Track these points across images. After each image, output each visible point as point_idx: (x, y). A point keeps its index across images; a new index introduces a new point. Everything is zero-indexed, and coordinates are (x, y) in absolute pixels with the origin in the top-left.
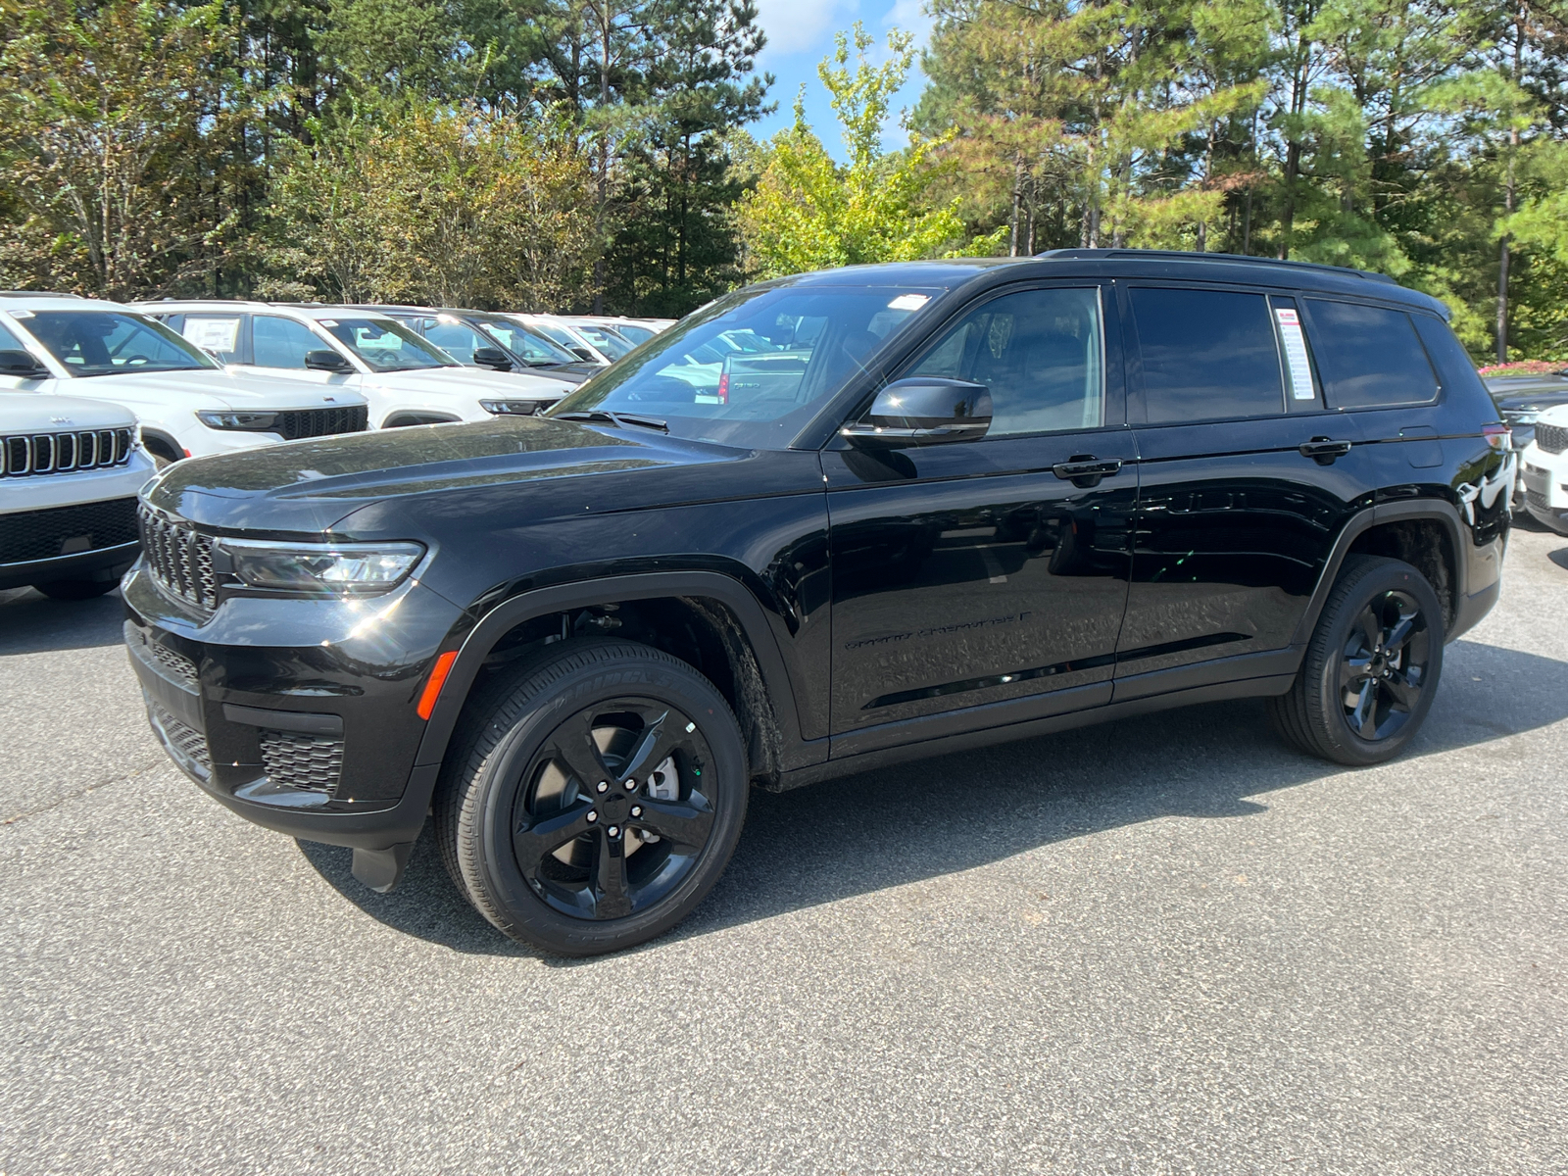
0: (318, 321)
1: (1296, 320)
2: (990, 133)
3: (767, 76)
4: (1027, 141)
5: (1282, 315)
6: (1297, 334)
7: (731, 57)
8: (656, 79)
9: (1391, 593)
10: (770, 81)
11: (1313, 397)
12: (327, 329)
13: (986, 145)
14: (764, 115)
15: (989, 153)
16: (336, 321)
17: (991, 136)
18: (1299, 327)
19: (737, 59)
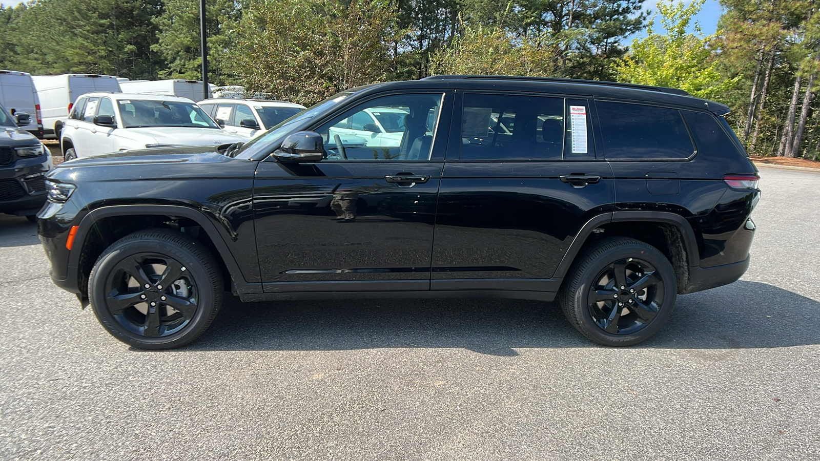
0: (373, 113)
1: (584, 112)
2: (741, 30)
3: (648, 11)
4: (761, 33)
5: (573, 109)
6: (584, 119)
7: (632, 4)
8: (597, 16)
9: (631, 259)
10: (649, 14)
11: (587, 152)
12: (375, 116)
13: (739, 36)
14: (644, 28)
15: (740, 39)
16: (380, 113)
17: (741, 32)
18: (585, 115)
19: (634, 5)
